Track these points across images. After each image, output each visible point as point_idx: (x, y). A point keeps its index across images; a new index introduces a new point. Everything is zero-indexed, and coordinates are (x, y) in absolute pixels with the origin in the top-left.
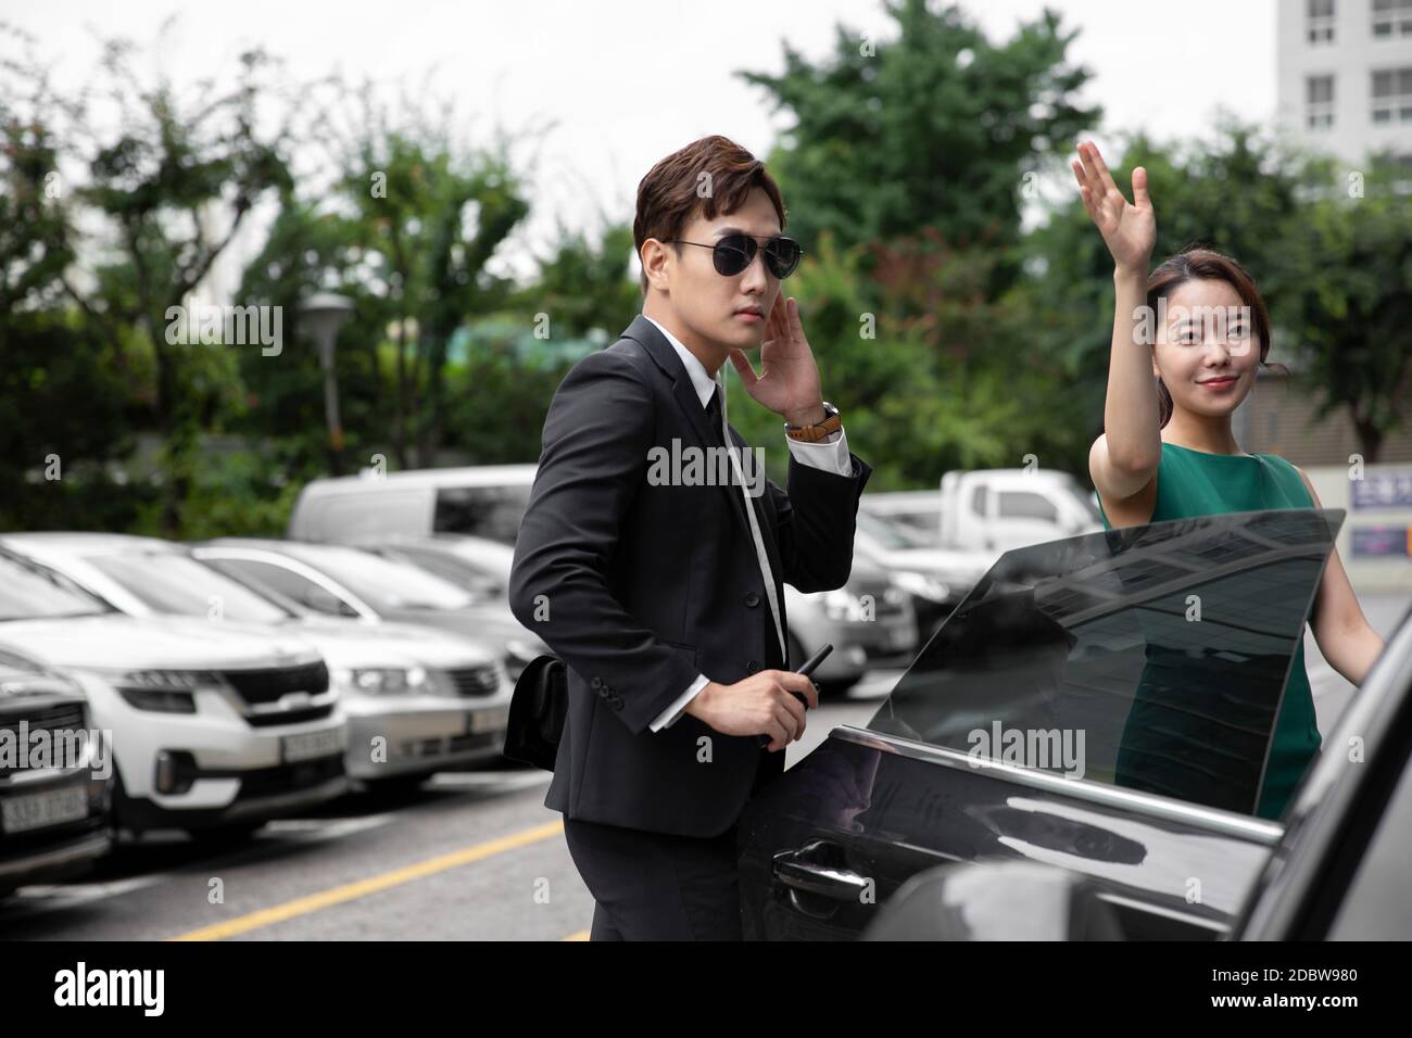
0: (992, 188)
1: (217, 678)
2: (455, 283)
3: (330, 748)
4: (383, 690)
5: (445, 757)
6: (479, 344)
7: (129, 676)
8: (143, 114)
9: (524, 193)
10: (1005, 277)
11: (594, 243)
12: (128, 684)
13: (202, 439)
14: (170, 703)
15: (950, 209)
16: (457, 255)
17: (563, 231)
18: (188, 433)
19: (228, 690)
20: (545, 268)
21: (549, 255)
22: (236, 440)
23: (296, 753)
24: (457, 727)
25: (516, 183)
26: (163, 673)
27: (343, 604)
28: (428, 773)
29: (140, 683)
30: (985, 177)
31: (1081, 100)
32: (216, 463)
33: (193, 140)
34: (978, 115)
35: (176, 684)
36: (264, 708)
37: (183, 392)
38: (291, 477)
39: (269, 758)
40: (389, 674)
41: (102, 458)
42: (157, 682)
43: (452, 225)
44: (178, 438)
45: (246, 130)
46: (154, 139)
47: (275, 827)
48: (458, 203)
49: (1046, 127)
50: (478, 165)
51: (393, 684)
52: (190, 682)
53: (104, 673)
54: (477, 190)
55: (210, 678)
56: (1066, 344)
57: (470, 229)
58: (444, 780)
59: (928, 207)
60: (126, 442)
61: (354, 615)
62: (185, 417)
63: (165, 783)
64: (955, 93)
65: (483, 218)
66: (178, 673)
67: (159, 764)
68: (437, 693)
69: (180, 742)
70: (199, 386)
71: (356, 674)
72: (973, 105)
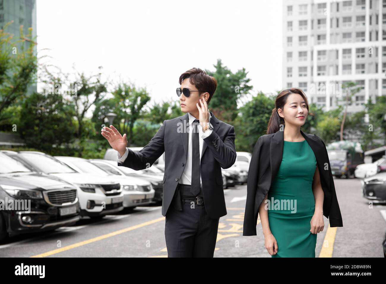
0: (233, 99)
1: (100, 186)
2: (136, 112)
3: (120, 201)
4: (129, 190)
5: (140, 203)
6: (139, 124)
7: (82, 185)
8: (79, 78)
9: (149, 96)
10: (235, 116)
11: (161, 106)
12: (82, 186)
13: (87, 140)
14: (90, 191)
15: (225, 103)
16: (136, 107)
17: (155, 103)
18: (84, 139)
19: (102, 188)
20: (152, 110)
21: (152, 108)
22: (92, 140)
23: (114, 202)
24: (143, 198)
25: (148, 94)
26: (89, 184)
27: (118, 172)
28: (135, 207)
29: (84, 186)
30: (232, 97)
31: (249, 84)
32: (88, 145)
33: (88, 83)
34: (230, 86)
35: (91, 187)
36: (108, 192)
37: (84, 131)
38: (103, 148)
39: (109, 202)
40: (130, 186)
41: (68, 143)
42: (87, 186)
43: (135, 101)
44: (82, 139)
45: (99, 81)
46: (81, 82)
47: (107, 217)
48: (137, 97)
49: (242, 89)
50: (141, 90)
51: (131, 188)
52: (94, 186)
53: (78, 184)
54: (140, 95)
55: (98, 186)
56: (247, 128)
57: (139, 102)
58: (138, 208)
59: (221, 102)
60: (73, 140)
61: (121, 175)
62: (84, 135)
63: (89, 207)
64: (226, 82)
65: (141, 100)
66: (92, 185)
67: (88, 203)
68: (140, 191)
69: (92, 199)
70: (87, 129)
71: (124, 186)
72: (229, 84)
